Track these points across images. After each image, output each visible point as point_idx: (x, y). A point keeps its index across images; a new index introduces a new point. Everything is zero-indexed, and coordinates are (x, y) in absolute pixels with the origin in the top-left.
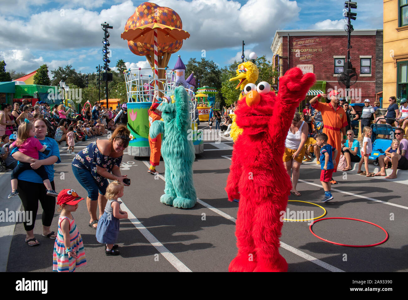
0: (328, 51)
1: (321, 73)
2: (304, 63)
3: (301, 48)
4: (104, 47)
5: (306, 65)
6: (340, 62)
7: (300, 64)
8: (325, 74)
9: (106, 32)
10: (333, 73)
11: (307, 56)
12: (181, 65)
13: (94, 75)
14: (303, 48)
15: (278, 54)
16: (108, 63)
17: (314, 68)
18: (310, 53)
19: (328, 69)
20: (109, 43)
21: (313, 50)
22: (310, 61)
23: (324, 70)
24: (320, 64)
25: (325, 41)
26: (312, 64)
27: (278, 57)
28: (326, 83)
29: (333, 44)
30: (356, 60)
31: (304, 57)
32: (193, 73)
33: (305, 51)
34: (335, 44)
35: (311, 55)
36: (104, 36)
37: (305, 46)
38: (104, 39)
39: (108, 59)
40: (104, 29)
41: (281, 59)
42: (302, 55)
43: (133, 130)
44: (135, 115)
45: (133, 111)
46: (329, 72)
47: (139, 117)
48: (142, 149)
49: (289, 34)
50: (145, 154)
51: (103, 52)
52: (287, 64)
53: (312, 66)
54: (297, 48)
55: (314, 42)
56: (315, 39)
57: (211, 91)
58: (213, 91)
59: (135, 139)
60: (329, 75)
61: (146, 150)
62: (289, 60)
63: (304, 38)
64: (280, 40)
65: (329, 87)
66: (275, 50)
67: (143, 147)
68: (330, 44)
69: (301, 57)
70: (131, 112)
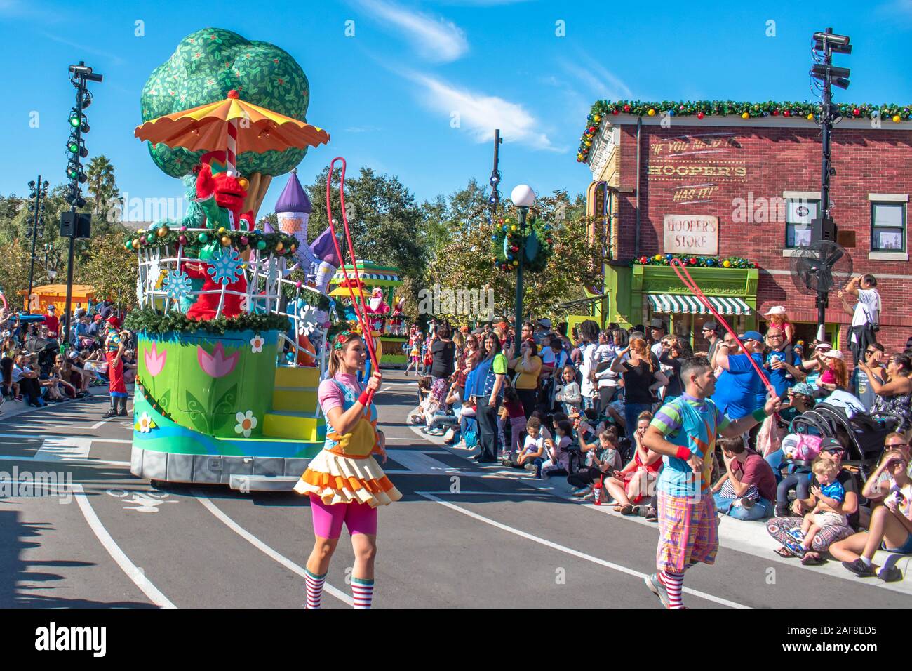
0: (765, 176)
1: (742, 245)
2: (687, 210)
3: (679, 165)
4: (73, 135)
5: (694, 218)
7: (675, 214)
8: (757, 247)
9: (82, 89)
10: (781, 243)
11: (697, 188)
12: (296, 201)
13: (14, 203)
14: (685, 164)
15: (605, 179)
16: (78, 183)
17: (719, 227)
18: (708, 179)
19: (764, 231)
20: (86, 124)
21: (717, 171)
22: (706, 204)
23: (752, 236)
25: (754, 144)
26: (715, 215)
27: (606, 188)
28: (756, 277)
29: (781, 156)
30: (855, 206)
31: (689, 191)
32: (334, 225)
33: (690, 172)
34: (787, 154)
35: (710, 187)
36: (76, 103)
37: (692, 157)
38: (75, 110)
39: (80, 170)
40: (77, 81)
41: (613, 197)
42: (680, 185)
43: (151, 400)
44: (161, 359)
45: (154, 346)
46: (768, 241)
47: (171, 365)
48: (173, 461)
49: (640, 120)
50: (181, 475)
51: (70, 149)
52: (635, 210)
53: (712, 220)
54: (667, 164)
55: (720, 147)
56: (726, 137)
57: (382, 277)
58: (389, 278)
59: (157, 427)
60: (769, 251)
61: (184, 464)
62: (640, 199)
63: (688, 134)
64: (612, 135)
65: (767, 289)
66: (597, 163)
67: (179, 455)
68: (772, 154)
69: (679, 190)
70: (149, 350)
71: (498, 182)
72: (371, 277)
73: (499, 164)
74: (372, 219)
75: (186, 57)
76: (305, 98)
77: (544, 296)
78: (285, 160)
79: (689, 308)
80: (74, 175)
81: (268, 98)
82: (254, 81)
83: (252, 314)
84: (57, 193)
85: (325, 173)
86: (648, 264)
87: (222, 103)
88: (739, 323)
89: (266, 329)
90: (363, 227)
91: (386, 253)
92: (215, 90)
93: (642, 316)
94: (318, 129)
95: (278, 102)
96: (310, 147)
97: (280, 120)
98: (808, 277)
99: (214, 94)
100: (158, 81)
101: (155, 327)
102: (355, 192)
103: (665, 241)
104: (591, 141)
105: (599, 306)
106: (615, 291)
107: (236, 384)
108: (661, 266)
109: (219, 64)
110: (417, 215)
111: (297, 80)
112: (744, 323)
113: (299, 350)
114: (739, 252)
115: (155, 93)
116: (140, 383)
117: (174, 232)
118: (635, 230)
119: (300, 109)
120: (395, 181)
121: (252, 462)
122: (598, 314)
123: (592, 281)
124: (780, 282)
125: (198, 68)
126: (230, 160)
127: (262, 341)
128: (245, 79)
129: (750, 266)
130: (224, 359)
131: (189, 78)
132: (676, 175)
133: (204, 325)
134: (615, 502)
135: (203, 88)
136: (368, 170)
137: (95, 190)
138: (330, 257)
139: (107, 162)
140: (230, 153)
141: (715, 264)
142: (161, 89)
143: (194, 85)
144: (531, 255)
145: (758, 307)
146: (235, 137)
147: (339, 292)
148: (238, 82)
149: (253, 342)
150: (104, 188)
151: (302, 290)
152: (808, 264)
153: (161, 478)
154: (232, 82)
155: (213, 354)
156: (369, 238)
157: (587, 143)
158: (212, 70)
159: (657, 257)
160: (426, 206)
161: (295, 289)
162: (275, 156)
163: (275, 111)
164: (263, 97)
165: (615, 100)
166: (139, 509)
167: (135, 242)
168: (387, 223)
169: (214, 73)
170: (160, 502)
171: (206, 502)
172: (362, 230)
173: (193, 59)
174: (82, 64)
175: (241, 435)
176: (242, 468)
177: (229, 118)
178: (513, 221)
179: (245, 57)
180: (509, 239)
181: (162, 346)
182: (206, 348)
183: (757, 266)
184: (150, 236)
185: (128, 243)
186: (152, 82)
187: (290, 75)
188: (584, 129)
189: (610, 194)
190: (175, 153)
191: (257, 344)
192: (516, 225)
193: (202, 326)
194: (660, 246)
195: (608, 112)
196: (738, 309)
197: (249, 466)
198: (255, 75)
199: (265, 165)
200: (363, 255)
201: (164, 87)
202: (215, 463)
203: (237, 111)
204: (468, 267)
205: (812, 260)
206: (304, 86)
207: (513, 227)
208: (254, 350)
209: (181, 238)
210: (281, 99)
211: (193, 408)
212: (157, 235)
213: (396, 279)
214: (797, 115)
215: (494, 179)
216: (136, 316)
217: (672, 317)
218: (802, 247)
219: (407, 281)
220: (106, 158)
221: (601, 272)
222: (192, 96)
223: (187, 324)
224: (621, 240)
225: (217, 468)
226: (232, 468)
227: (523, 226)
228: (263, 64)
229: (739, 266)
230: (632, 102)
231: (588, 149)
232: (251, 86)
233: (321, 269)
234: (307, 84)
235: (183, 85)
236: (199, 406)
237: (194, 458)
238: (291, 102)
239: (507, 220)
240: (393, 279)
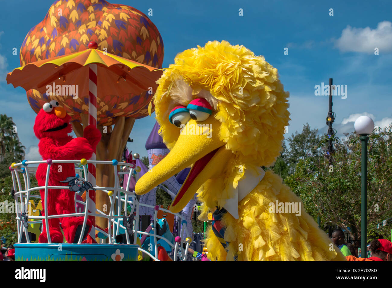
71: (332, 121)
73: (333, 107)
87: (84, 52)
127: (122, 255)
146: (96, 84)
149: (114, 256)
191: (117, 258)
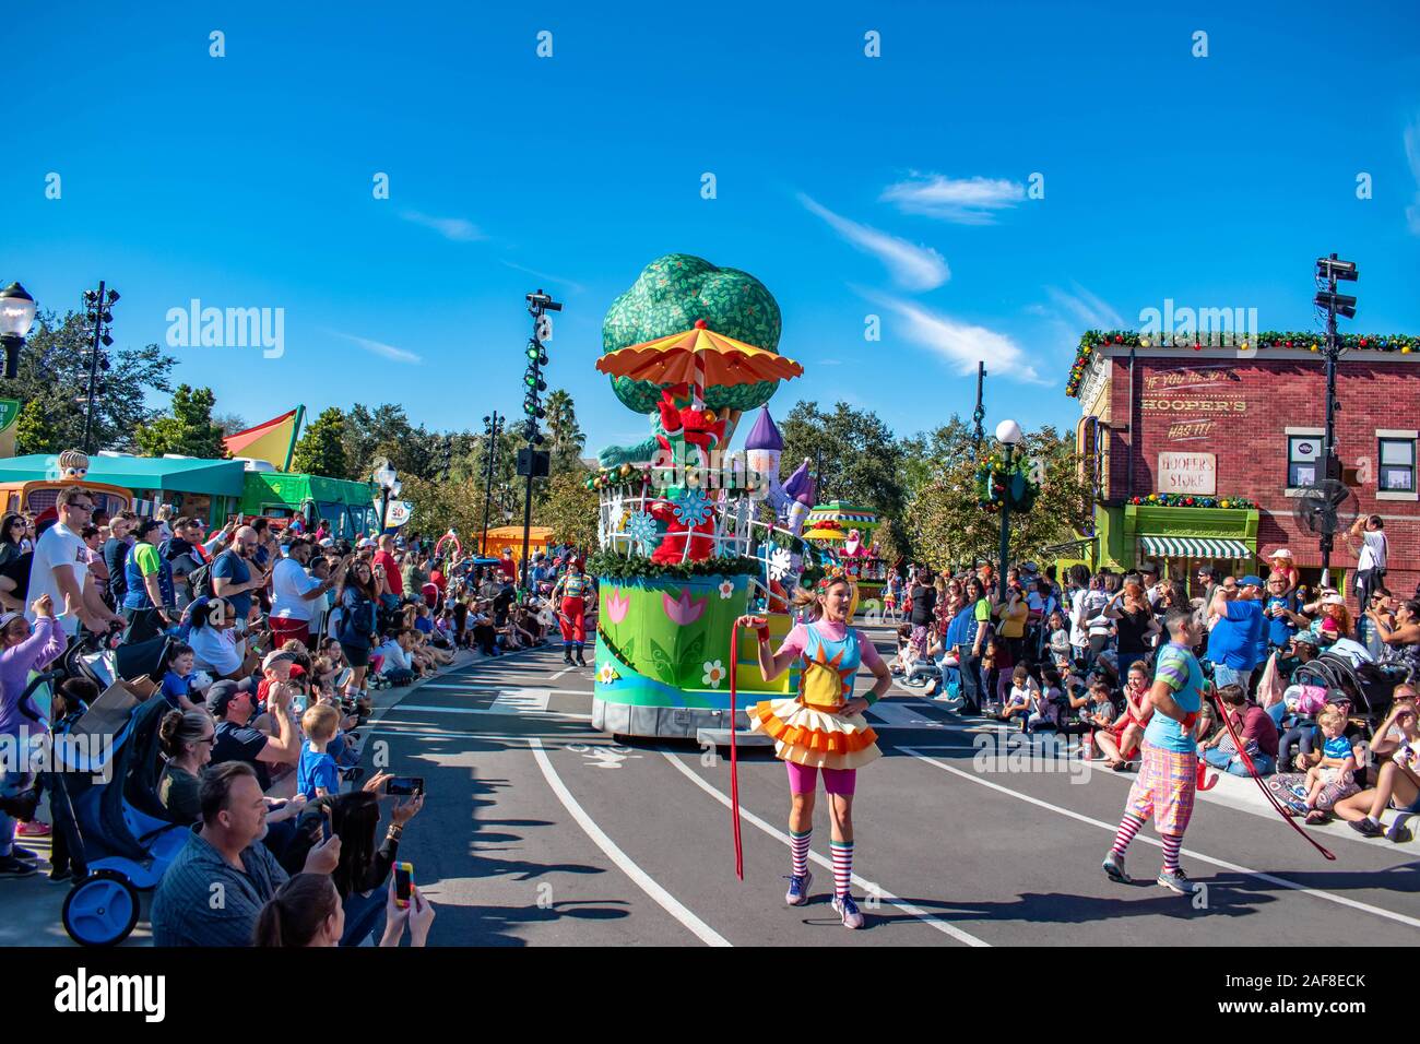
0: (1266, 411)
1: (1241, 484)
2: (1183, 447)
3: (1175, 399)
4: (531, 368)
5: (1189, 455)
6: (1306, 448)
7: (1170, 451)
8: (1257, 487)
9: (540, 320)
10: (1284, 482)
11: (1194, 424)
12: (768, 437)
13: (467, 440)
14: (1181, 398)
15: (1095, 414)
16: (537, 419)
17: (1217, 464)
18: (1205, 415)
19: (1265, 470)
20: (545, 356)
21: (1214, 405)
22: (1200, 441)
23: (1251, 475)
24: (1239, 451)
25: (1254, 377)
26: (1212, 452)
27: (1096, 423)
28: (1257, 518)
29: (1282, 389)
30: (1360, 444)
31: (1185, 427)
32: (808, 462)
33: (1186, 406)
34: (1290, 387)
35: (1208, 422)
36: (533, 334)
37: (1188, 391)
38: (532, 341)
39: (538, 405)
40: (535, 310)
41: (1105, 433)
42: (1175, 419)
43: (613, 649)
44: (624, 606)
45: (617, 593)
46: (1269, 481)
47: (635, 612)
48: (637, 713)
49: (1133, 351)
50: (645, 729)
51: (527, 382)
52: (1128, 447)
53: (1210, 457)
54: (1161, 398)
55: (1218, 380)
56: (1224, 370)
57: (859, 518)
58: (866, 519)
59: (619, 678)
60: (1269, 491)
61: (649, 716)
62: (1133, 436)
63: (1184, 366)
64: (1103, 367)
65: (1268, 531)
66: (1088, 397)
67: (643, 708)
68: (1274, 387)
69: (1175, 426)
70: (612, 596)
71: (982, 417)
72: (847, 518)
74: (848, 456)
75: (651, 285)
76: (777, 329)
77: (1030, 538)
78: (755, 393)
79: (1186, 550)
80: (531, 410)
81: (738, 329)
82: (723, 311)
83: (721, 557)
84: (513, 429)
85: (798, 408)
86: (1141, 504)
87: (689, 334)
88: (1238, 567)
89: (735, 574)
90: (839, 466)
91: (862, 492)
92: (682, 319)
93: (1135, 560)
94: (791, 362)
95: (747, 333)
96: (783, 380)
97: (750, 351)
98: (1312, 518)
99: (680, 323)
100: (621, 310)
101: (618, 572)
102: (829, 427)
103: (1159, 480)
104: (1081, 374)
105: (1090, 549)
106: (1106, 533)
107: (703, 634)
108: (1155, 506)
109: (685, 292)
110: (897, 453)
111: (769, 309)
112: (1244, 567)
113: (771, 597)
114: (1240, 492)
115: (618, 323)
116: (602, 633)
117: (638, 470)
118: (1127, 469)
119: (772, 340)
120: (873, 416)
121: (720, 715)
122: (1088, 558)
123: (1082, 523)
124: (1281, 524)
125: (663, 296)
126: (698, 394)
127: (732, 586)
128: (714, 309)
129: (1250, 506)
130: (691, 606)
131: (654, 306)
132: (1171, 410)
133: (670, 569)
134: (1106, 758)
135: (669, 318)
136: (844, 404)
137: (554, 426)
138: (803, 497)
139: (567, 396)
140: (698, 387)
141: (1213, 504)
142: (624, 319)
143: (659, 314)
144: (1017, 495)
145: (1258, 551)
146: (703, 371)
147: (811, 534)
148: (706, 311)
149: (721, 587)
150: (563, 423)
151: (774, 532)
152: (1311, 504)
153: (624, 732)
154: (700, 311)
155: (679, 599)
156: (845, 477)
157: (1076, 376)
158: (677, 298)
159: (1151, 497)
160: (905, 443)
161: (766, 531)
162: (745, 390)
163: (745, 342)
164: (732, 327)
165: (1106, 330)
166: (601, 765)
167: (597, 481)
168: (864, 460)
169: (680, 303)
170: (624, 757)
171: (672, 757)
172: (837, 469)
173: (658, 287)
174: (540, 292)
175: (709, 686)
176: (709, 721)
177: (696, 349)
178: (997, 458)
179: (712, 285)
180: (994, 478)
181: (624, 591)
182: (671, 594)
183: (1257, 507)
184: (612, 475)
185: (589, 482)
186: (614, 312)
187: (761, 303)
188: (1073, 362)
189: (1101, 431)
190: (638, 387)
191: (725, 590)
192: (1001, 463)
193: (666, 571)
194: (1154, 485)
195: (1099, 343)
196: (1237, 552)
197: (718, 719)
198: (724, 304)
199: (734, 399)
200: (839, 494)
201: (626, 316)
202: (681, 715)
203: (703, 341)
204: (950, 508)
205: (1316, 500)
206: (776, 315)
207: (998, 465)
208: (723, 596)
209: (645, 477)
210: (752, 330)
211: (658, 658)
212: (620, 473)
213: (873, 520)
214: (1301, 346)
215: (978, 415)
216: (597, 560)
217: (1167, 561)
218: (1305, 487)
219: (885, 523)
220: (566, 392)
221: (1091, 513)
222: (657, 326)
223: (652, 568)
224: (1113, 480)
225: (682, 721)
226: (699, 721)
227: (1009, 464)
228: (732, 292)
229: (1238, 507)
230: (1124, 333)
231: (1078, 382)
232: (720, 315)
233: (794, 510)
234: (779, 315)
235: (647, 315)
236: (665, 655)
237: (659, 710)
238: (762, 332)
239: (991, 458)
240: (870, 520)
